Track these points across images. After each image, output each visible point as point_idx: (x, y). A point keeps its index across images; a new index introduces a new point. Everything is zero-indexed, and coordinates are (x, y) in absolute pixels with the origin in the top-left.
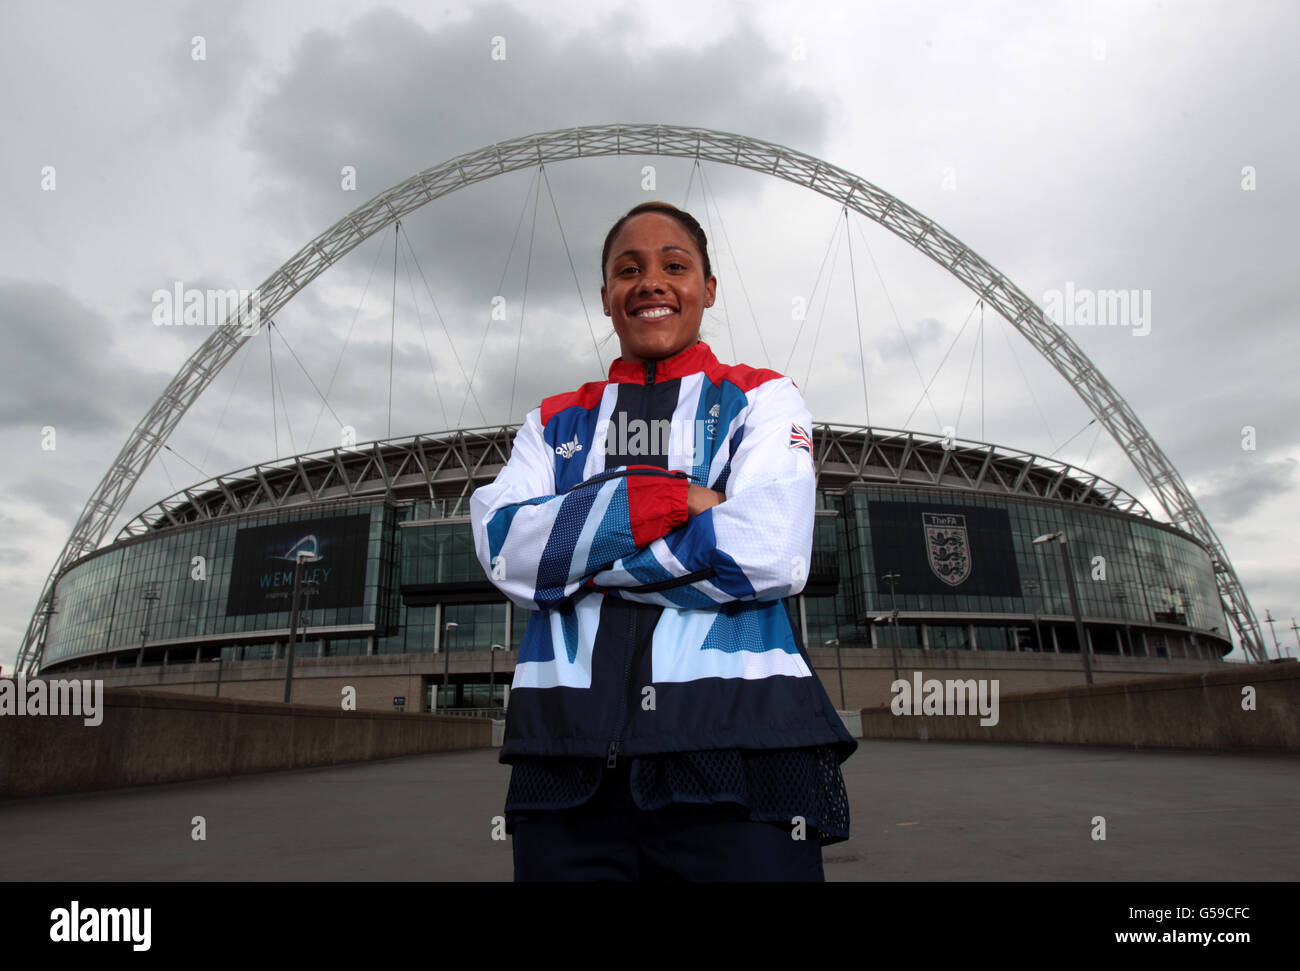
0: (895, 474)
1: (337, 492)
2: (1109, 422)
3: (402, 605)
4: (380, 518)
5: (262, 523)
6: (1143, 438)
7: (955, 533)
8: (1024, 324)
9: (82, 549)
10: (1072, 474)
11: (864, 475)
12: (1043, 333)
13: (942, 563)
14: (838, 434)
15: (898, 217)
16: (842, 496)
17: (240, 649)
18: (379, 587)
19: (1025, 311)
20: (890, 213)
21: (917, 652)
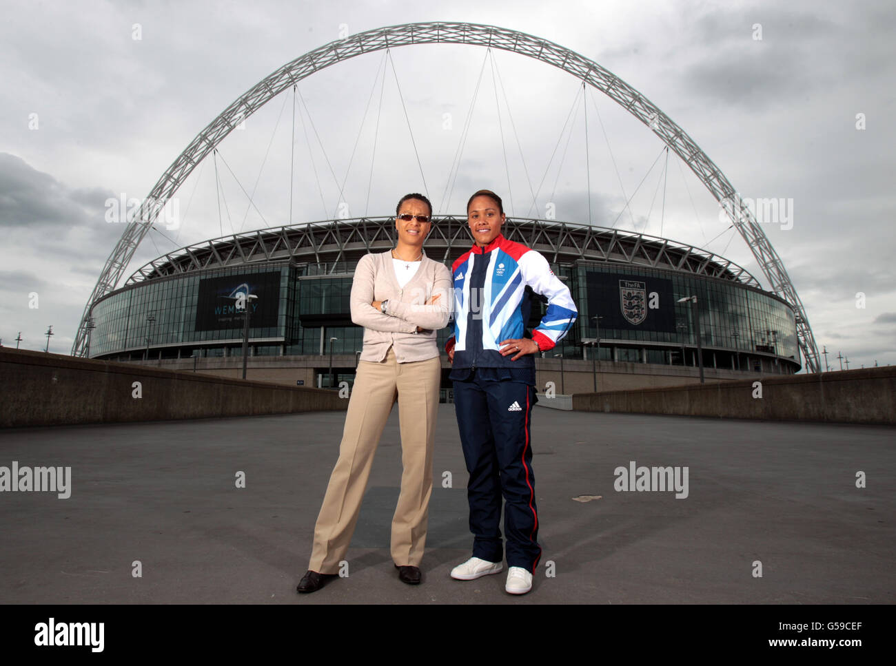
0: (604, 256)
1: (260, 258)
2: (742, 228)
3: (300, 327)
4: (287, 274)
5: (215, 276)
6: (761, 238)
7: (639, 293)
8: (693, 163)
9: (105, 290)
10: (715, 259)
11: (585, 255)
12: (705, 169)
13: (630, 311)
14: (570, 229)
15: (618, 90)
16: (571, 268)
17: (204, 351)
18: (287, 315)
19: (695, 154)
20: (613, 87)
21: (610, 363)
